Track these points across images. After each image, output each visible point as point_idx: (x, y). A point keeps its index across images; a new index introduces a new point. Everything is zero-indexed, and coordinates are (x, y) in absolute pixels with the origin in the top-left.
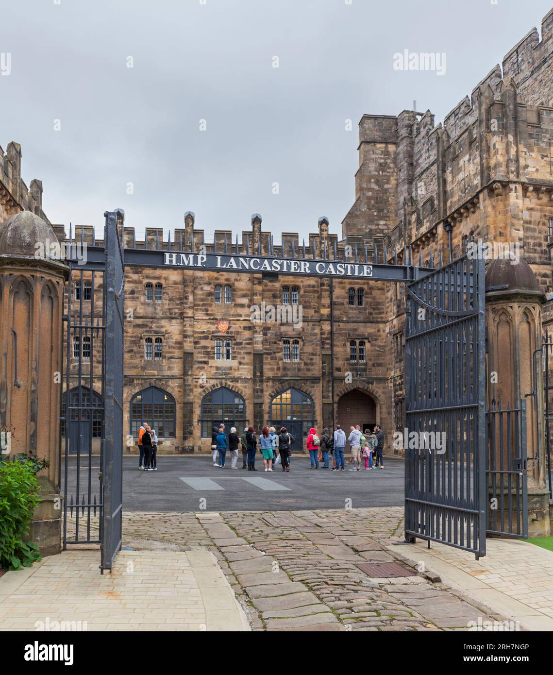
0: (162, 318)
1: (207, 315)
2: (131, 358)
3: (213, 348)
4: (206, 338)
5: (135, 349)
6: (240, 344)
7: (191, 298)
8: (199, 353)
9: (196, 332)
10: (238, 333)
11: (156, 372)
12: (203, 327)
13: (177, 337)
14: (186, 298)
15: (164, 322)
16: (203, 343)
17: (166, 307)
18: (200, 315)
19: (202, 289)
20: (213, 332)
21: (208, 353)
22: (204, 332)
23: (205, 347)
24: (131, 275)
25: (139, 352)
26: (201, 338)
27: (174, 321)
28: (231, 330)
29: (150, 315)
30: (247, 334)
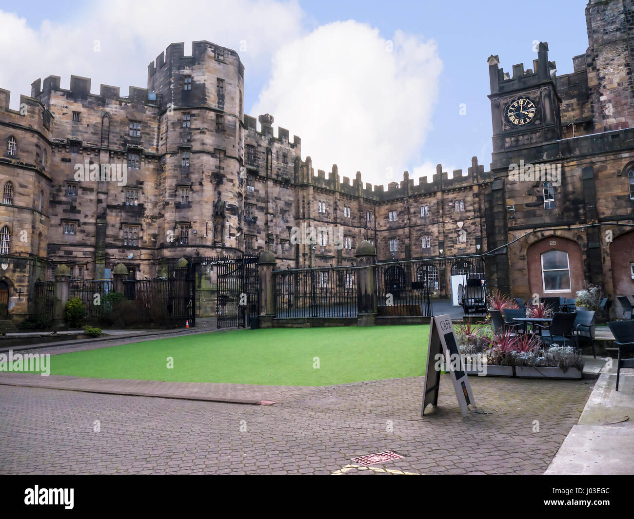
0: (429, 225)
1: (452, 219)
2: (416, 248)
3: (456, 238)
4: (452, 232)
5: (417, 243)
6: (470, 233)
7: (441, 211)
8: (449, 241)
9: (446, 230)
10: (469, 227)
11: (428, 255)
12: (450, 226)
13: (437, 234)
14: (439, 212)
15: (430, 227)
16: (450, 235)
17: (431, 218)
18: (447, 220)
19: (448, 205)
20: (455, 229)
21: (453, 241)
22: (450, 229)
23: (452, 238)
24: (413, 204)
25: (419, 245)
26: (449, 233)
27: (435, 225)
28: (465, 225)
29: (423, 224)
30: (473, 227)
